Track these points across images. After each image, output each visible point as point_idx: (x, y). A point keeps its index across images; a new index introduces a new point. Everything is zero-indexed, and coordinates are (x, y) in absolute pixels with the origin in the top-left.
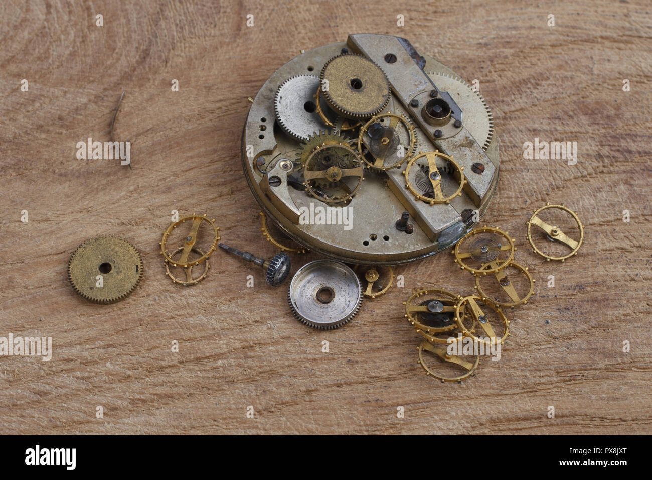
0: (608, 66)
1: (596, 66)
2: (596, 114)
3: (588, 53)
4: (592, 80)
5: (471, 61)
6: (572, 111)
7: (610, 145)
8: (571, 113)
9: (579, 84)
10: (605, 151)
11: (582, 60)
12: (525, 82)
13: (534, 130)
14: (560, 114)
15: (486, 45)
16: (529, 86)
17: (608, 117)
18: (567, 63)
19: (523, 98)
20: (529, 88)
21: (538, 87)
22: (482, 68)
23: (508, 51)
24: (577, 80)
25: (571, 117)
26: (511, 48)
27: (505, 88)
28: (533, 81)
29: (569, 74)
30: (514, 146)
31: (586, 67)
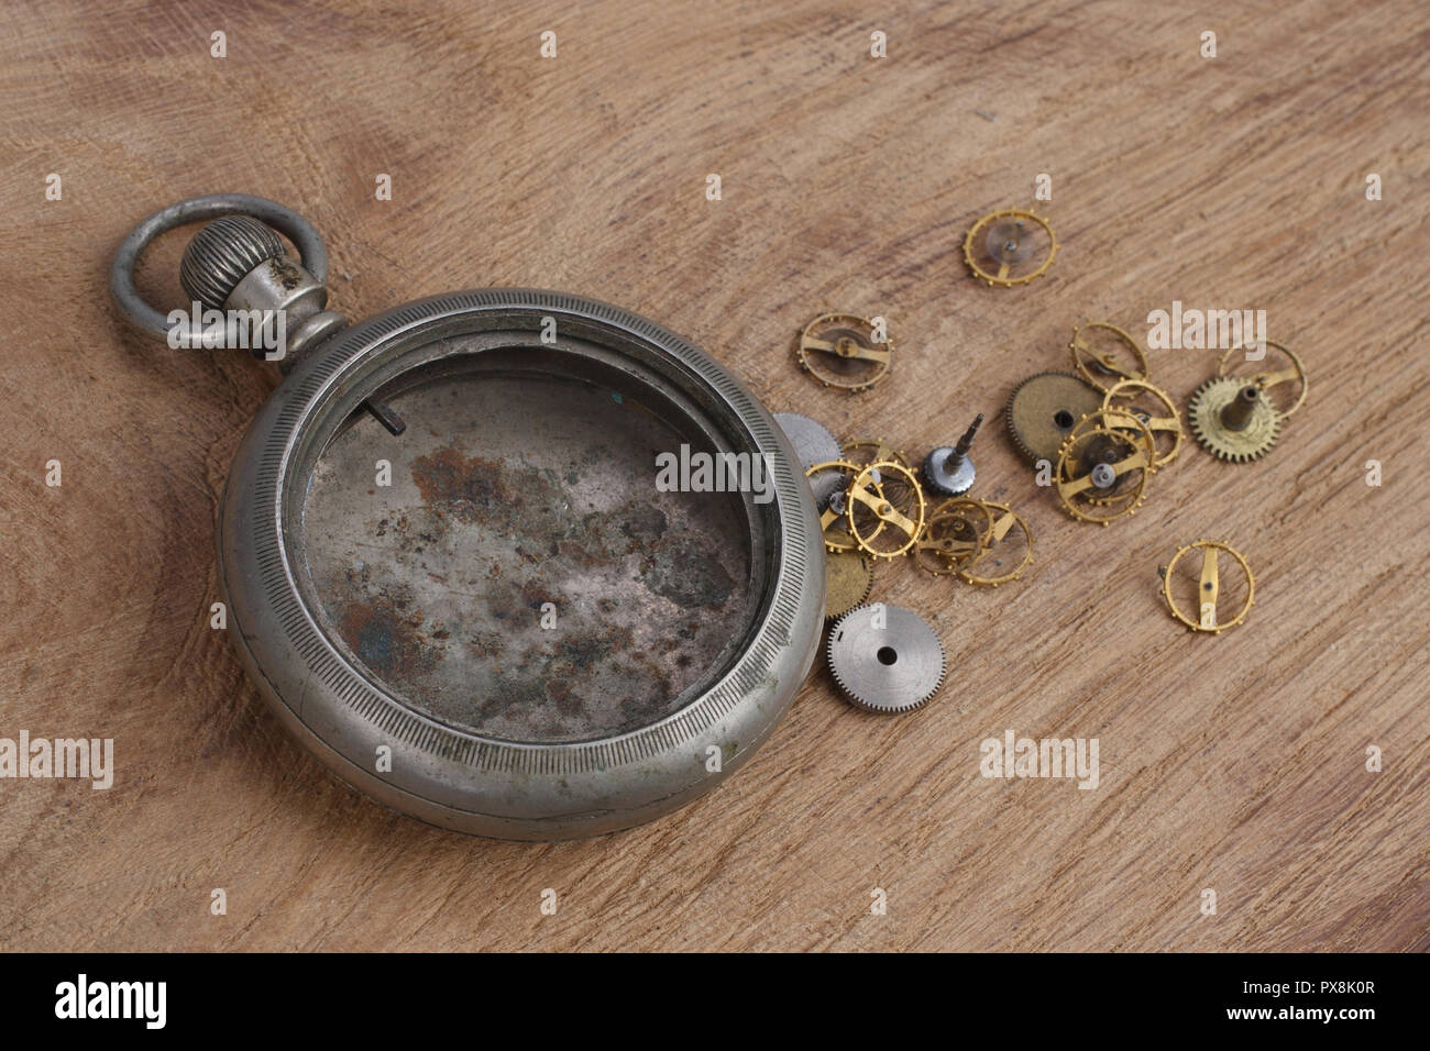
0: (799, 159)
1: (784, 169)
2: (838, 239)
3: (761, 156)
4: (794, 191)
5: (622, 254)
6: (806, 252)
7: (888, 273)
8: (806, 256)
9: (783, 207)
10: (887, 284)
11: (760, 171)
12: (713, 244)
13: (780, 307)
14: (793, 265)
15: (623, 219)
16: (724, 247)
17: (855, 235)
18: (745, 186)
19: (731, 270)
20: (726, 251)
21: (737, 242)
22: (644, 256)
23: (657, 213)
24: (777, 204)
25: (809, 261)
26: (658, 205)
27: (696, 269)
28: (723, 238)
29: (759, 201)
30: (773, 345)
31: (774, 177)
